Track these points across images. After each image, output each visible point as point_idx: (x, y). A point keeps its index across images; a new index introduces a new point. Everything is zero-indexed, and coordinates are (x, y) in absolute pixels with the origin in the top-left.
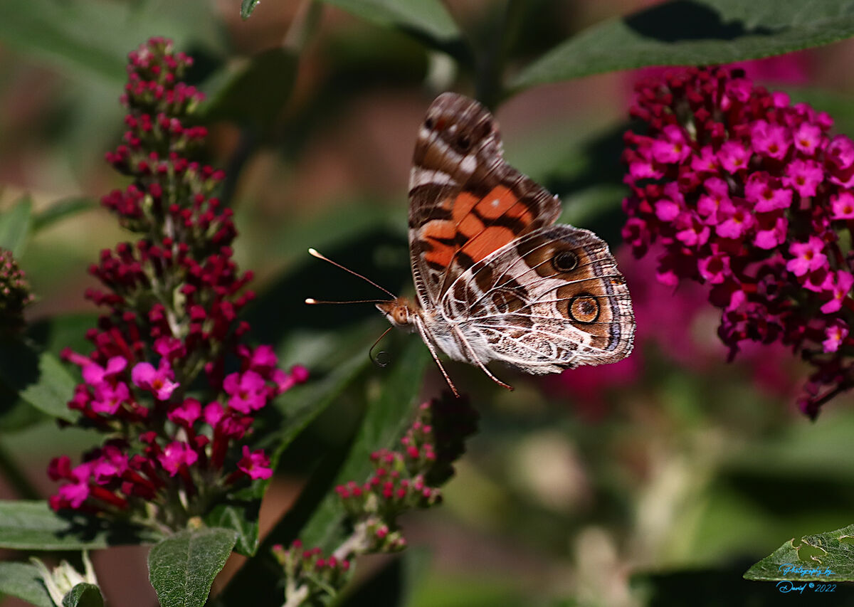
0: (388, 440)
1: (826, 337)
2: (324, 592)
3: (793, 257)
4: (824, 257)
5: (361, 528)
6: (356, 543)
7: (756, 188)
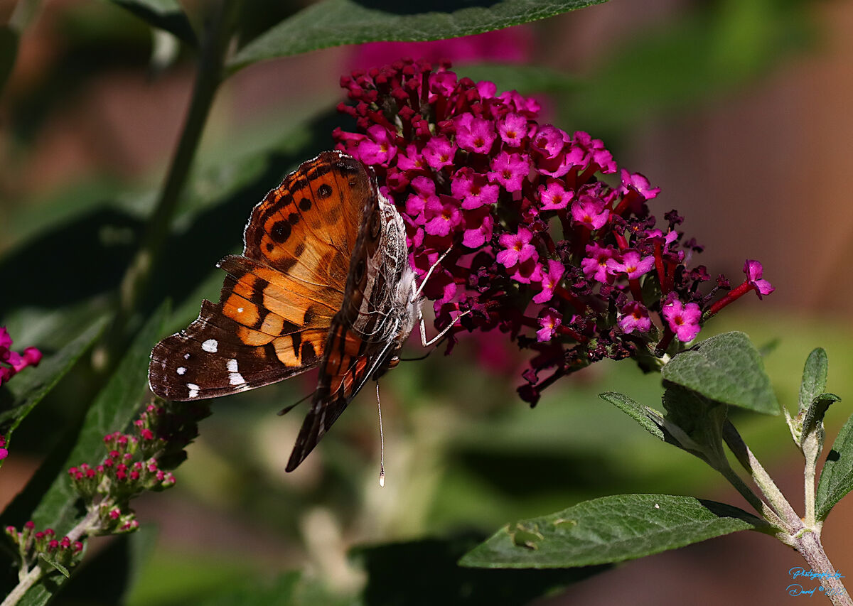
0: (120, 423)
1: (540, 327)
2: (57, 573)
3: (504, 248)
4: (533, 247)
5: (94, 509)
6: (88, 525)
7: (462, 185)
